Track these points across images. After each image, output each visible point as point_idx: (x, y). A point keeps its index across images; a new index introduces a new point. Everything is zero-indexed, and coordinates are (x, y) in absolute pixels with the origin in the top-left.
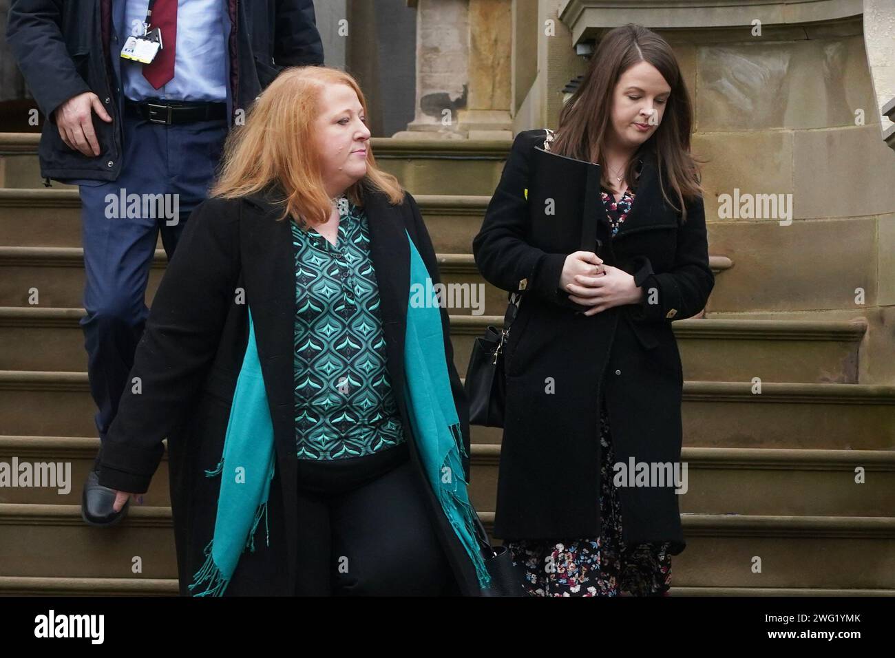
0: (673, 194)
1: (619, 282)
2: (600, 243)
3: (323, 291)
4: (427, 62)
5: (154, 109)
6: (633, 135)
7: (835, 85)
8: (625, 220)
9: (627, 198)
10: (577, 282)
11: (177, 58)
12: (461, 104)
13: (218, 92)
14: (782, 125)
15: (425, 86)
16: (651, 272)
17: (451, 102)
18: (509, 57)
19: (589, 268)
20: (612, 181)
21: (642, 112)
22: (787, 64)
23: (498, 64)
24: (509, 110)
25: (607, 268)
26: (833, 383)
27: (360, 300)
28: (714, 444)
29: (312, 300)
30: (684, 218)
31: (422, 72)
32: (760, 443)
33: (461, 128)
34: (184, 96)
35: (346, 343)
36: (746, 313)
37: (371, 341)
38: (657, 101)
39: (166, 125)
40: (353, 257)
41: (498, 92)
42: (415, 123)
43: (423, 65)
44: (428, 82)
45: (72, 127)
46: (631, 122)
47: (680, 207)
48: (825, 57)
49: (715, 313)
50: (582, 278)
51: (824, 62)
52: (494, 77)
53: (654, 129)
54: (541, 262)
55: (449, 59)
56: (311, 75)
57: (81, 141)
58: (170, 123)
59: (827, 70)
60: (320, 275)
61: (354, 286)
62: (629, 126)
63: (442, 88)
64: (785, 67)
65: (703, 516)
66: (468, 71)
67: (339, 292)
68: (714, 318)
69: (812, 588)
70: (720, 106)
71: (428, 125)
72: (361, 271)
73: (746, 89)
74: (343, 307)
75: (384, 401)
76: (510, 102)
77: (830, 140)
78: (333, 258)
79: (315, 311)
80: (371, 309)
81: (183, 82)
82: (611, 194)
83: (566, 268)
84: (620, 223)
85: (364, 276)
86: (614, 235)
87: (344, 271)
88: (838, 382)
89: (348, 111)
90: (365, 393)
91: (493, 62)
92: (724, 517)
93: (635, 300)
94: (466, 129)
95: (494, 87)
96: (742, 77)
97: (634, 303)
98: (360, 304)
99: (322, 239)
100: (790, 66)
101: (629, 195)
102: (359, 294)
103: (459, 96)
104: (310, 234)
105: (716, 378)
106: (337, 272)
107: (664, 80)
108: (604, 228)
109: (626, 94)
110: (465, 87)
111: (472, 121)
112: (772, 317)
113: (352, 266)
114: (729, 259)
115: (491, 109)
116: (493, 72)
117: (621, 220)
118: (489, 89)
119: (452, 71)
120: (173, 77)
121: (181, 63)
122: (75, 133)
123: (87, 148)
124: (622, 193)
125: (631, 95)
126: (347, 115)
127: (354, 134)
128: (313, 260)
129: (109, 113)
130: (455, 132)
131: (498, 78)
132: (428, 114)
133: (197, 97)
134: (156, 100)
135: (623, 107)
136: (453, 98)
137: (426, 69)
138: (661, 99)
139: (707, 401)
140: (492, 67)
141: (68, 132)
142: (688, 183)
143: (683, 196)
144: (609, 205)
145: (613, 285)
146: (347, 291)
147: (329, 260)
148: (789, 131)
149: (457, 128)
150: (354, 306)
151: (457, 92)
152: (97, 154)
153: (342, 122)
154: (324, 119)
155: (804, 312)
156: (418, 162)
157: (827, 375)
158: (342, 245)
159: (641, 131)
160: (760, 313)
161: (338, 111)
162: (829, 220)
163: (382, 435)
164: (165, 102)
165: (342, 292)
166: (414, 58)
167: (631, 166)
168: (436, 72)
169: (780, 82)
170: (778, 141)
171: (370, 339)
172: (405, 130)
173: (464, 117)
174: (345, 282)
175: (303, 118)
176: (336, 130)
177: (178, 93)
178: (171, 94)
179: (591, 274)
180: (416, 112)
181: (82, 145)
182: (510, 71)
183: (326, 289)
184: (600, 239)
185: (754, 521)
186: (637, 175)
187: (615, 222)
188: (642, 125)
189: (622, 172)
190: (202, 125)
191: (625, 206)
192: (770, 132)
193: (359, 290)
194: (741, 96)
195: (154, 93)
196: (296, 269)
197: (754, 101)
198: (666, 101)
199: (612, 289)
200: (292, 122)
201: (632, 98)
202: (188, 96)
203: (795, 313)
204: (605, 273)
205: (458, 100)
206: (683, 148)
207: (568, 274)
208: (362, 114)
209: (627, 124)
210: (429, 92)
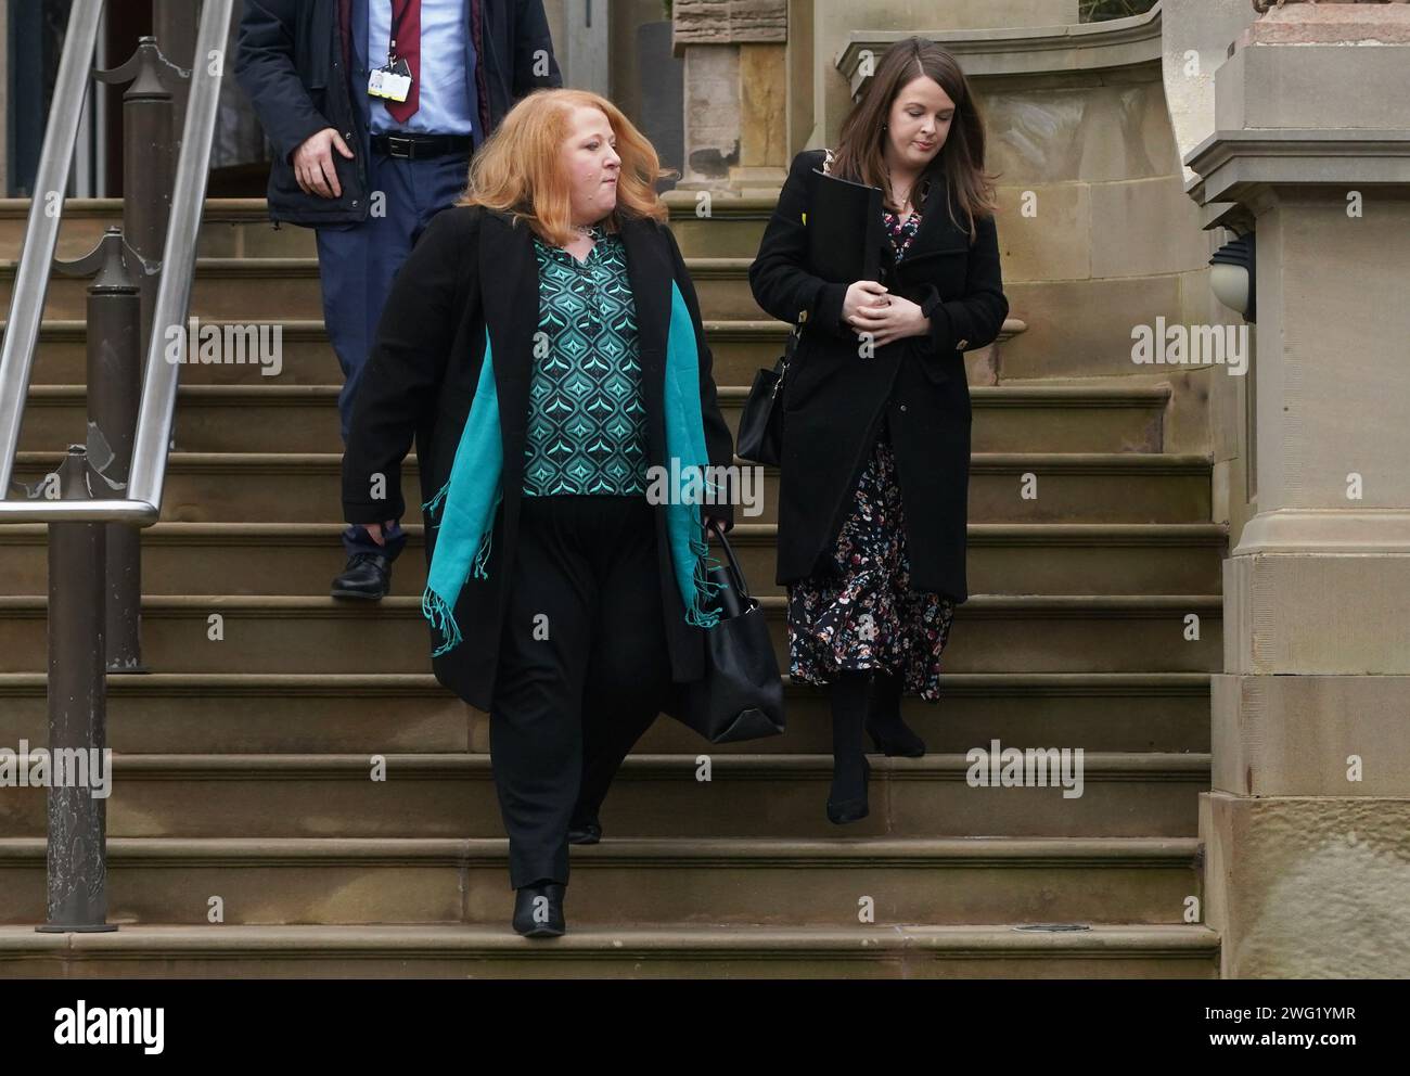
0: (962, 215)
1: (906, 312)
2: (883, 272)
3: (565, 305)
4: (696, 116)
5: (395, 143)
6: (914, 154)
7: (1133, 135)
8: (910, 245)
9: (914, 220)
10: (860, 314)
11: (421, 90)
12: (733, 159)
13: (463, 127)
14: (1076, 178)
15: (694, 142)
16: (939, 300)
17: (723, 159)
18: (783, 109)
19: (872, 298)
20: (897, 202)
21: (923, 129)
22: (1082, 112)
23: (772, 117)
24: (785, 166)
25: (892, 298)
26: (1137, 453)
27: (606, 319)
28: (1010, 520)
29: (554, 312)
30: (973, 239)
31: (690, 126)
32: (1058, 518)
33: (733, 186)
34: (428, 130)
35: (593, 363)
36: (1041, 380)
37: (618, 363)
38: (939, 117)
39: (408, 160)
40: (600, 275)
41: (773, 146)
42: (683, 181)
43: (691, 119)
44: (697, 137)
45: (309, 165)
46: (912, 141)
47: (969, 230)
48: (1123, 104)
49: (1009, 380)
50: (865, 310)
51: (1120, 110)
52: (768, 131)
53: (939, 146)
54: (821, 293)
55: (720, 112)
56: (559, 98)
57: (319, 179)
58: (412, 157)
59: (1124, 117)
60: (563, 290)
61: (599, 304)
62: (910, 144)
63: (713, 143)
64: (1078, 116)
65: (998, 597)
66: (741, 125)
67: (583, 309)
68: (1007, 385)
69: (1117, 672)
70: (1011, 159)
71: (697, 184)
72: (608, 289)
73: (1038, 140)
74: (587, 324)
75: (639, 429)
76: (786, 157)
77: (1129, 191)
78: (578, 275)
79: (559, 325)
80: (617, 328)
81: (427, 115)
82: (895, 214)
83: (848, 299)
84: (905, 248)
85: (612, 294)
86: (898, 262)
87: (590, 287)
88: (1141, 451)
89: (598, 136)
90: (617, 419)
91: (767, 115)
92: (1022, 597)
93: (923, 331)
94: (739, 186)
95: (768, 141)
96: (1033, 128)
97: (923, 334)
98: (606, 323)
99: (568, 256)
100: (1083, 117)
101: (916, 217)
102: (605, 313)
103: (730, 152)
104: (555, 251)
105: (1010, 450)
106: (582, 288)
107: (946, 96)
108: (887, 255)
109: (906, 110)
110: (737, 143)
111: (744, 179)
112: (1069, 383)
113: (599, 284)
114: (1021, 322)
115: (765, 165)
116: (767, 125)
117: (906, 245)
118: (764, 144)
119: (723, 125)
120: (418, 109)
121: (426, 95)
122: (312, 171)
123: (326, 188)
124: (907, 216)
125: (912, 111)
126: (596, 140)
127: (603, 162)
128: (557, 274)
129: (351, 150)
130: (727, 191)
131: (772, 132)
132: (698, 172)
133: (444, 131)
134: (397, 133)
135: (902, 124)
136: (724, 154)
137: (695, 123)
138: (944, 115)
139: (1000, 474)
140: (766, 120)
141: (305, 171)
142: (981, 203)
143: (974, 217)
144: (892, 228)
145: (898, 316)
146: (592, 308)
147: (575, 275)
148: (1086, 185)
149: (729, 186)
150: (599, 325)
151: (728, 147)
152: (338, 194)
153: (591, 147)
154: (571, 143)
155: (1105, 378)
156: (687, 223)
157: (1130, 445)
158: (590, 263)
159: (923, 150)
160: (1057, 379)
161: (586, 135)
162: (1129, 278)
163: (637, 480)
164: (408, 135)
165: (587, 309)
166: (682, 111)
167: (917, 186)
168: (706, 126)
169: (1076, 131)
170: (1074, 194)
171: (617, 360)
172: (673, 189)
173: (736, 174)
174: (590, 299)
175: (547, 138)
176: (584, 155)
177: (422, 127)
178: (415, 128)
179: (874, 305)
180: (685, 170)
181: (320, 185)
182: (784, 124)
183: (569, 303)
184: (884, 267)
185: (1053, 602)
186: (924, 197)
187: (899, 247)
188: (923, 143)
189: (907, 194)
190: (446, 158)
191: (911, 229)
192: (1065, 185)
193: (605, 309)
194: (1033, 147)
195: (397, 127)
196: (539, 283)
197: (1046, 153)
198: (951, 118)
199: (898, 320)
200: (539, 144)
201: (913, 115)
202: (432, 131)
203: (1093, 379)
204: (890, 303)
205: (729, 156)
206: (975, 167)
207: (850, 306)
208: (613, 140)
209: (908, 142)
210: (699, 148)
